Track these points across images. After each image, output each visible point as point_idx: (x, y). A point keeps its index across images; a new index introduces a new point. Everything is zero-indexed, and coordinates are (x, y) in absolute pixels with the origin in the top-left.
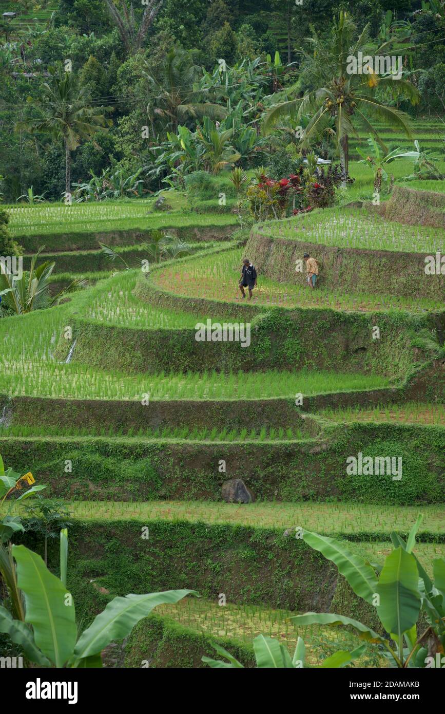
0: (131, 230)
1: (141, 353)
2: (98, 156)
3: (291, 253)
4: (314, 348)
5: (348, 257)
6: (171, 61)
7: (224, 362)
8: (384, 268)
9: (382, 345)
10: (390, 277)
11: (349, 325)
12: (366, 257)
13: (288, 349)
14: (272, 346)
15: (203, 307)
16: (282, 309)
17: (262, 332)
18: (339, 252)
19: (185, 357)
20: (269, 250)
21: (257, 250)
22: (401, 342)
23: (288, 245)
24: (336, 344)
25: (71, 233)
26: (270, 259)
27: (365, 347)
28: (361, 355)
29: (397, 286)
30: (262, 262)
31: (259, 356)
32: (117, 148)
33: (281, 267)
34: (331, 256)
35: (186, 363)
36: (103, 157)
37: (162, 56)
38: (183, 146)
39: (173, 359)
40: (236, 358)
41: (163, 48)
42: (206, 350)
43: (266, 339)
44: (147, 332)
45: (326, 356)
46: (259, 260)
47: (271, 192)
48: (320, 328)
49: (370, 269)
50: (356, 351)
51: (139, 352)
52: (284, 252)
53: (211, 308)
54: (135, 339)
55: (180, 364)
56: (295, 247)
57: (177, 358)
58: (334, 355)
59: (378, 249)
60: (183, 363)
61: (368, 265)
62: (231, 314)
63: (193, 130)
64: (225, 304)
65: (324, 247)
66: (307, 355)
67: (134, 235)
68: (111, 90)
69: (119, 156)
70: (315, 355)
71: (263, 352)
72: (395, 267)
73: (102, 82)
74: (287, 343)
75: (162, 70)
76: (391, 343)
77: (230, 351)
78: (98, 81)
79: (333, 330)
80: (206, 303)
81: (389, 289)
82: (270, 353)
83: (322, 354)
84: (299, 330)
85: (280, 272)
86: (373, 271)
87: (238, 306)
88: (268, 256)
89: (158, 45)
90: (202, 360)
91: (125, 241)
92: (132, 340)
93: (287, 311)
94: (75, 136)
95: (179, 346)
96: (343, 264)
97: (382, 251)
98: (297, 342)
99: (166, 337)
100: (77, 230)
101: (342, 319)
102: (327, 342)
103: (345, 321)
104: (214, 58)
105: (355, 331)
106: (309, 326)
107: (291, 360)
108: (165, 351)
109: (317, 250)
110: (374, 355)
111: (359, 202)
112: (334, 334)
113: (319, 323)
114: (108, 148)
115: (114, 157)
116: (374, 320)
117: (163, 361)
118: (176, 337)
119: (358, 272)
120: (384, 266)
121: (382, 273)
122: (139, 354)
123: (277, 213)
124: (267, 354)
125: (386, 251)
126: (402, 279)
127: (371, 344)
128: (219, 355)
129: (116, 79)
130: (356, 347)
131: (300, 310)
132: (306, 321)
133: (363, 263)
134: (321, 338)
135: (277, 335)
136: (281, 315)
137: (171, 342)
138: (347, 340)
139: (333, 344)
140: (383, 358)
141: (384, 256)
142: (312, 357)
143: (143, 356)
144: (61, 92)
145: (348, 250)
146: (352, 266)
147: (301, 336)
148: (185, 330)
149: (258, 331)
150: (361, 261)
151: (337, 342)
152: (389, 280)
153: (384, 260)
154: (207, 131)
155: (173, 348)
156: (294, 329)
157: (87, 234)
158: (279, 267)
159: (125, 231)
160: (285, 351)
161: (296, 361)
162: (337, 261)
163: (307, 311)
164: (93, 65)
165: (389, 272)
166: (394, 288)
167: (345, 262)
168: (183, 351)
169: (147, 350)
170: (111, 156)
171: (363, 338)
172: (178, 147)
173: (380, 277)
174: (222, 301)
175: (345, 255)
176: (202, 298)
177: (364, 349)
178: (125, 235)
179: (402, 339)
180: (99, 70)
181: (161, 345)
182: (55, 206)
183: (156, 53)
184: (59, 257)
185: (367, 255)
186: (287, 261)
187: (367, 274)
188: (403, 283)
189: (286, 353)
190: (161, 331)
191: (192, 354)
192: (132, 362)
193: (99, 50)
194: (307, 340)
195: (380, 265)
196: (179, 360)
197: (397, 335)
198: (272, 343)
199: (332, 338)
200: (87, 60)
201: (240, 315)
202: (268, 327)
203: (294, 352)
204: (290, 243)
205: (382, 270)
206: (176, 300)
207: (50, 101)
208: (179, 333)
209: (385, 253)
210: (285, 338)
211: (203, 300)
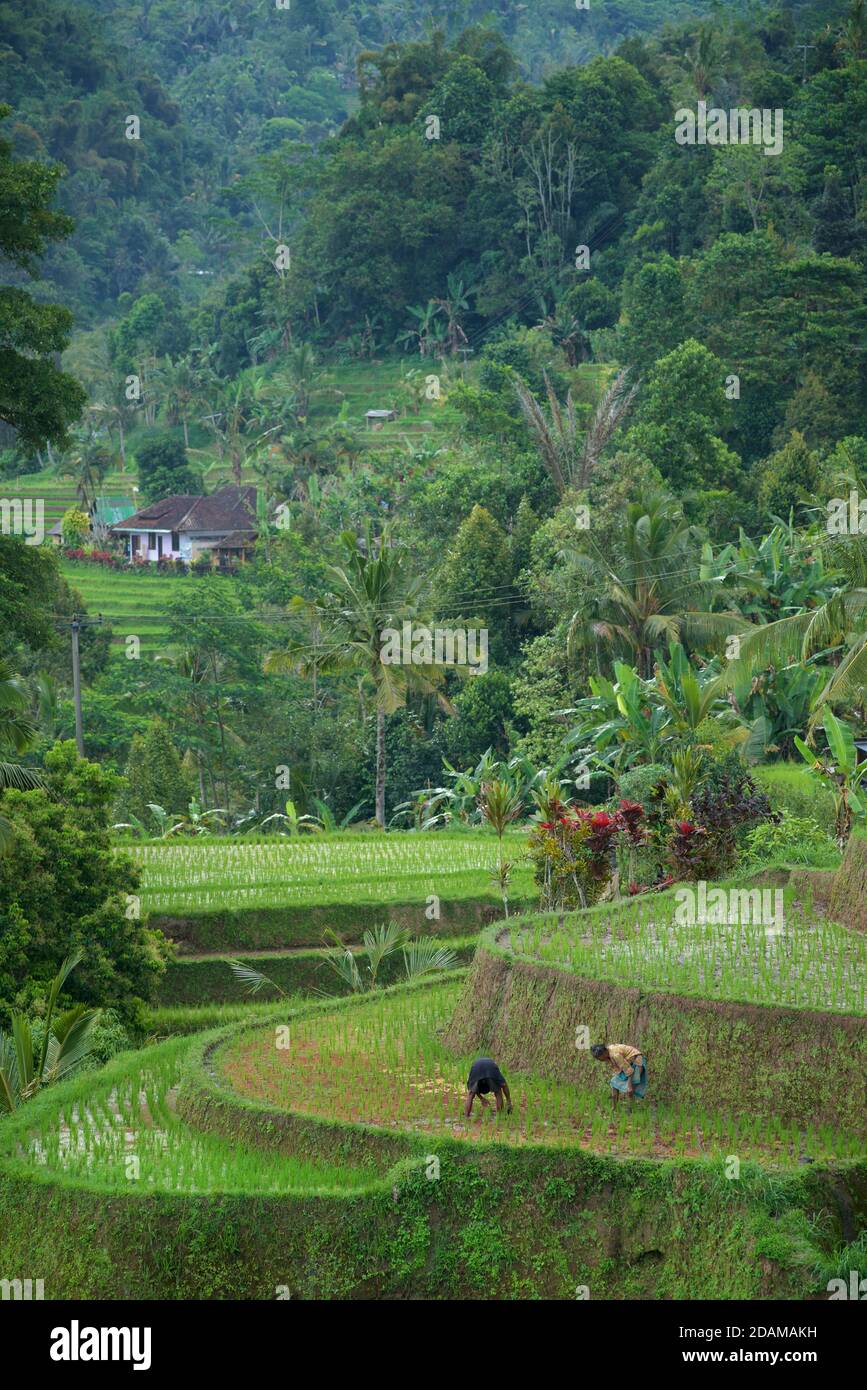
0: (471, 899)
1: (110, 1253)
2: (480, 725)
3: (543, 998)
4: (536, 1249)
5: (661, 1016)
6: (635, 522)
7: (312, 1279)
8: (740, 1047)
9: (697, 1247)
10: (754, 1068)
11: (623, 1192)
12: (699, 1018)
13: (471, 1249)
14: (432, 1239)
15: (291, 1133)
16: (460, 1146)
17: (412, 1204)
18: (642, 1003)
19: (217, 1265)
20: (501, 989)
21: (478, 987)
22: (738, 1243)
23: (538, 980)
24: (590, 1240)
25: (335, 906)
26: (501, 1010)
27: (661, 1249)
28: (650, 1269)
29: (768, 1092)
30: (486, 1018)
31: (399, 1267)
32: (520, 707)
33: (522, 1032)
34: (625, 1008)
35: (218, 1280)
36: (490, 727)
37: (617, 508)
38: (621, 708)
39: (187, 1271)
40: (342, 1268)
41: (621, 490)
42: (269, 1251)
43: (420, 1221)
44: (126, 1199)
45: (566, 1270)
46: (480, 1012)
47: (572, 841)
48: (550, 1198)
49: (709, 1047)
50: (640, 1260)
51: (105, 1251)
52: (529, 994)
53: (306, 1137)
54: (97, 1217)
55: (203, 1284)
56: (554, 984)
57: (196, 1266)
58: (583, 1267)
59: (727, 997)
60: (211, 1282)
61: (704, 1037)
62: (350, 1154)
63: (648, 674)
64: (336, 1130)
65: (611, 987)
66: (517, 1265)
67: (479, 911)
68: (515, 583)
69: (524, 725)
70: (538, 1266)
71: (409, 1255)
72: (766, 1044)
73: (497, 561)
74: (467, 1233)
75: (617, 539)
76: (717, 1244)
77: (329, 1251)
78: (491, 558)
79: (584, 1204)
80: (298, 1123)
81: (751, 1099)
82: (428, 1259)
83: (554, 1264)
84: (499, 1200)
85: (520, 1043)
86: (714, 1053)
87: (364, 1134)
88: (498, 1002)
89: (610, 481)
90: (260, 1272)
91: (456, 926)
92: (89, 1219)
93: (472, 1151)
94: (396, 682)
95: (202, 1237)
96: (649, 1031)
97: (737, 1002)
98: (494, 1232)
99: (172, 1215)
100: (350, 898)
101: (605, 1177)
102: (567, 1234)
103: (613, 1181)
104: (765, 509)
105: (636, 1206)
106: (524, 1191)
107: (478, 1277)
108: (168, 1248)
109: (595, 995)
110: (680, 1273)
111: (783, 871)
112: (586, 1213)
113: (549, 1184)
114: (503, 708)
115: (516, 729)
116: (678, 1183)
117: (161, 1275)
118: (195, 1212)
119: (682, 1052)
120: (740, 1041)
121: (736, 1058)
122: (104, 1255)
123: (585, 894)
124: (419, 1261)
125: (745, 1004)
126: (782, 1076)
127: (673, 1242)
128: (302, 1260)
129: (528, 556)
130: (639, 1249)
131: (504, 1151)
132: (516, 1180)
133: (693, 1032)
134: (552, 1222)
135: (446, 1214)
136: (456, 1161)
137: (183, 1226)
138: (618, 1230)
139: (583, 1238)
140: (697, 1279)
141: (741, 1015)
142: (530, 1271)
143: (114, 1260)
144: (368, 585)
145: (661, 999)
146: (667, 1037)
147: (504, 1217)
148: (219, 1197)
149: (399, 1201)
150: (687, 1025)
151: (593, 1234)
152: (752, 1075)
153: (740, 1025)
154: (676, 675)
155: (187, 1243)
156: (487, 1198)
157: (370, 907)
158: (518, 1032)
159: (458, 902)
160: (464, 1255)
161: (490, 1280)
162: (636, 1023)
163: (520, 1153)
164: (481, 525)
165: (752, 1056)
166: (762, 1097)
167: (654, 1026)
168: (213, 1249)
169: (124, 1247)
170: (508, 724)
171: (655, 1227)
172: (611, 712)
173: (730, 1068)
174: (331, 1120)
175: (654, 1009)
176: (290, 1111)
177: (657, 1255)
178: (458, 911)
179: (738, 1236)
180: (494, 534)
181: (158, 1233)
182: (333, 840)
183: (605, 501)
184: (297, 960)
185: (701, 1011)
186: (535, 1018)
187: (703, 1059)
188: (782, 1084)
189: (466, 1260)
190: (159, 1197)
191: (232, 1257)
192: (86, 1277)
193: (492, 489)
194: (519, 1227)
195: (730, 1037)
196: (201, 1273)
197: (730, 1225)
198: (432, 1232)
199: (580, 1224)
200: (468, 513)
201: (369, 1159)
202: (423, 1191)
203: (485, 1258)
204: (544, 973)
205: (735, 1051)
206: (238, 1113)
207: (342, 605)
208: (203, 1203)
209: (742, 1009)
210: (466, 1219)
211: (290, 1117)
